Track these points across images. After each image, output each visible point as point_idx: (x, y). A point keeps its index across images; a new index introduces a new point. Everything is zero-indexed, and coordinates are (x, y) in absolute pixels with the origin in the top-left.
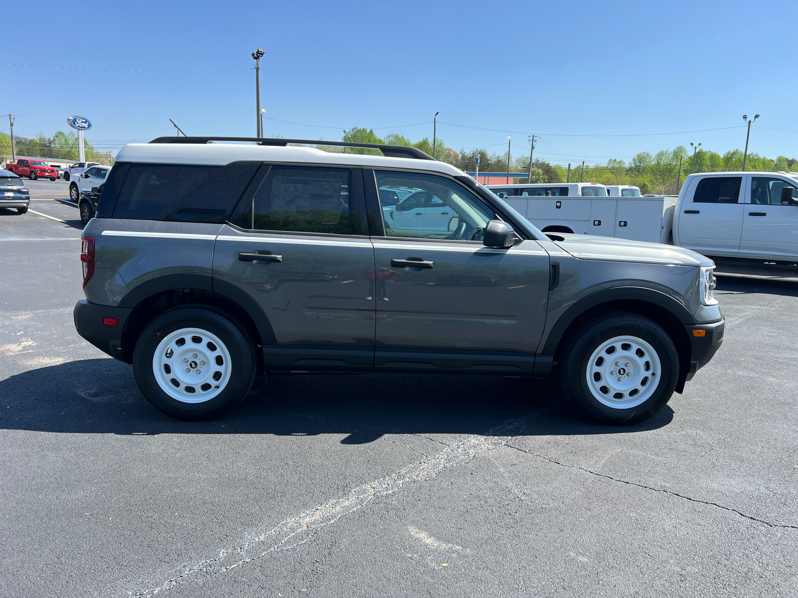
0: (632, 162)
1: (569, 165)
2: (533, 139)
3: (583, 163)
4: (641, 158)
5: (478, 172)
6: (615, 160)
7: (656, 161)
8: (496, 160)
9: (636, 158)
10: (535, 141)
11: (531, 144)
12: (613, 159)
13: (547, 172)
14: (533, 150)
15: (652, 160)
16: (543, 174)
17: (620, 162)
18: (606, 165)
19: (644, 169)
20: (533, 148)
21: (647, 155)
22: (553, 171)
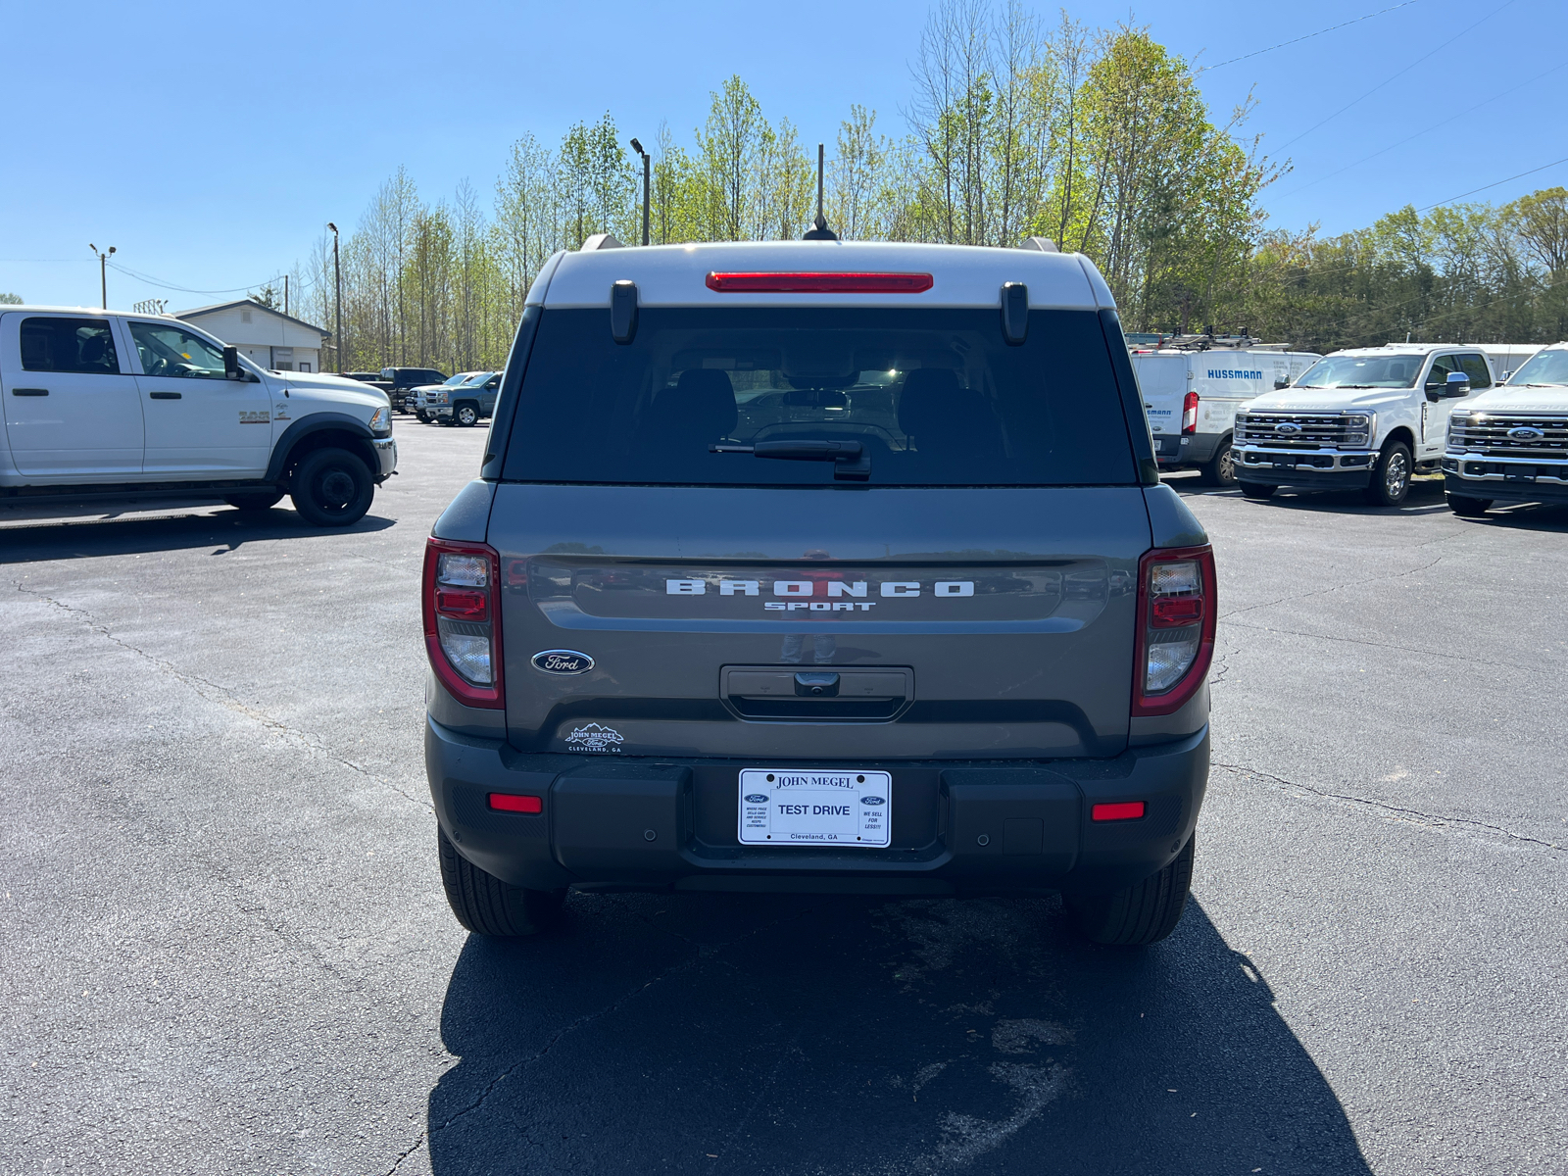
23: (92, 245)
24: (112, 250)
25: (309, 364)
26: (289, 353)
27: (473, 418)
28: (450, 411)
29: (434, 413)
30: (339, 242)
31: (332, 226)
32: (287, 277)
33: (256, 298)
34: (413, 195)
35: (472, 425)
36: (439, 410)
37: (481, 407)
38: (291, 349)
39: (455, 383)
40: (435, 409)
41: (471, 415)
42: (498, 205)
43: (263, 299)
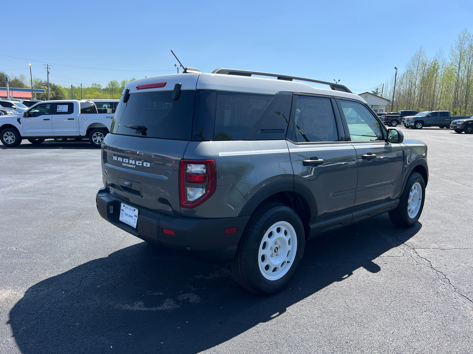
0: (107, 85)
1: (72, 85)
2: (48, 67)
3: (81, 85)
4: (113, 84)
5: (8, 88)
6: (96, 84)
7: (122, 86)
8: (14, 79)
9: (110, 83)
10: (49, 68)
11: (47, 70)
12: (95, 83)
13: (54, 89)
14: (49, 75)
15: (119, 85)
16: (51, 91)
17: (99, 85)
18: (91, 87)
19: (115, 90)
20: (48, 73)
21: (116, 82)
22: (58, 89)
23: (334, 80)
24: (339, 81)
25: (383, 110)
26: (377, 107)
27: (421, 126)
28: (413, 124)
29: (408, 125)
30: (397, 73)
31: (396, 68)
32: (383, 84)
33: (374, 92)
34: (424, 55)
35: (420, 129)
36: (410, 124)
37: (424, 123)
38: (378, 106)
39: (419, 115)
40: (408, 124)
41: (421, 125)
42: (450, 55)
43: (375, 91)
